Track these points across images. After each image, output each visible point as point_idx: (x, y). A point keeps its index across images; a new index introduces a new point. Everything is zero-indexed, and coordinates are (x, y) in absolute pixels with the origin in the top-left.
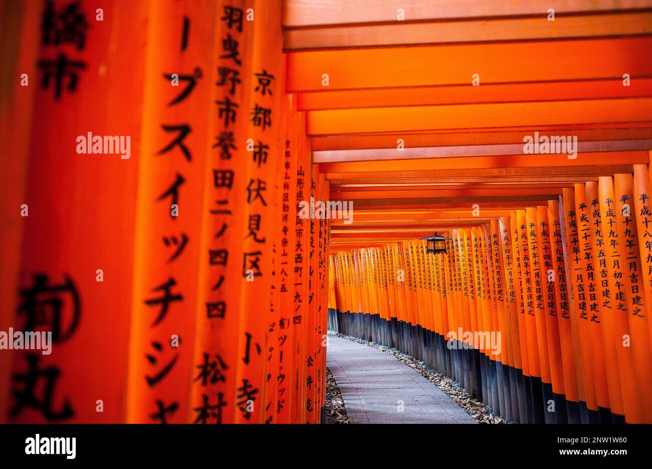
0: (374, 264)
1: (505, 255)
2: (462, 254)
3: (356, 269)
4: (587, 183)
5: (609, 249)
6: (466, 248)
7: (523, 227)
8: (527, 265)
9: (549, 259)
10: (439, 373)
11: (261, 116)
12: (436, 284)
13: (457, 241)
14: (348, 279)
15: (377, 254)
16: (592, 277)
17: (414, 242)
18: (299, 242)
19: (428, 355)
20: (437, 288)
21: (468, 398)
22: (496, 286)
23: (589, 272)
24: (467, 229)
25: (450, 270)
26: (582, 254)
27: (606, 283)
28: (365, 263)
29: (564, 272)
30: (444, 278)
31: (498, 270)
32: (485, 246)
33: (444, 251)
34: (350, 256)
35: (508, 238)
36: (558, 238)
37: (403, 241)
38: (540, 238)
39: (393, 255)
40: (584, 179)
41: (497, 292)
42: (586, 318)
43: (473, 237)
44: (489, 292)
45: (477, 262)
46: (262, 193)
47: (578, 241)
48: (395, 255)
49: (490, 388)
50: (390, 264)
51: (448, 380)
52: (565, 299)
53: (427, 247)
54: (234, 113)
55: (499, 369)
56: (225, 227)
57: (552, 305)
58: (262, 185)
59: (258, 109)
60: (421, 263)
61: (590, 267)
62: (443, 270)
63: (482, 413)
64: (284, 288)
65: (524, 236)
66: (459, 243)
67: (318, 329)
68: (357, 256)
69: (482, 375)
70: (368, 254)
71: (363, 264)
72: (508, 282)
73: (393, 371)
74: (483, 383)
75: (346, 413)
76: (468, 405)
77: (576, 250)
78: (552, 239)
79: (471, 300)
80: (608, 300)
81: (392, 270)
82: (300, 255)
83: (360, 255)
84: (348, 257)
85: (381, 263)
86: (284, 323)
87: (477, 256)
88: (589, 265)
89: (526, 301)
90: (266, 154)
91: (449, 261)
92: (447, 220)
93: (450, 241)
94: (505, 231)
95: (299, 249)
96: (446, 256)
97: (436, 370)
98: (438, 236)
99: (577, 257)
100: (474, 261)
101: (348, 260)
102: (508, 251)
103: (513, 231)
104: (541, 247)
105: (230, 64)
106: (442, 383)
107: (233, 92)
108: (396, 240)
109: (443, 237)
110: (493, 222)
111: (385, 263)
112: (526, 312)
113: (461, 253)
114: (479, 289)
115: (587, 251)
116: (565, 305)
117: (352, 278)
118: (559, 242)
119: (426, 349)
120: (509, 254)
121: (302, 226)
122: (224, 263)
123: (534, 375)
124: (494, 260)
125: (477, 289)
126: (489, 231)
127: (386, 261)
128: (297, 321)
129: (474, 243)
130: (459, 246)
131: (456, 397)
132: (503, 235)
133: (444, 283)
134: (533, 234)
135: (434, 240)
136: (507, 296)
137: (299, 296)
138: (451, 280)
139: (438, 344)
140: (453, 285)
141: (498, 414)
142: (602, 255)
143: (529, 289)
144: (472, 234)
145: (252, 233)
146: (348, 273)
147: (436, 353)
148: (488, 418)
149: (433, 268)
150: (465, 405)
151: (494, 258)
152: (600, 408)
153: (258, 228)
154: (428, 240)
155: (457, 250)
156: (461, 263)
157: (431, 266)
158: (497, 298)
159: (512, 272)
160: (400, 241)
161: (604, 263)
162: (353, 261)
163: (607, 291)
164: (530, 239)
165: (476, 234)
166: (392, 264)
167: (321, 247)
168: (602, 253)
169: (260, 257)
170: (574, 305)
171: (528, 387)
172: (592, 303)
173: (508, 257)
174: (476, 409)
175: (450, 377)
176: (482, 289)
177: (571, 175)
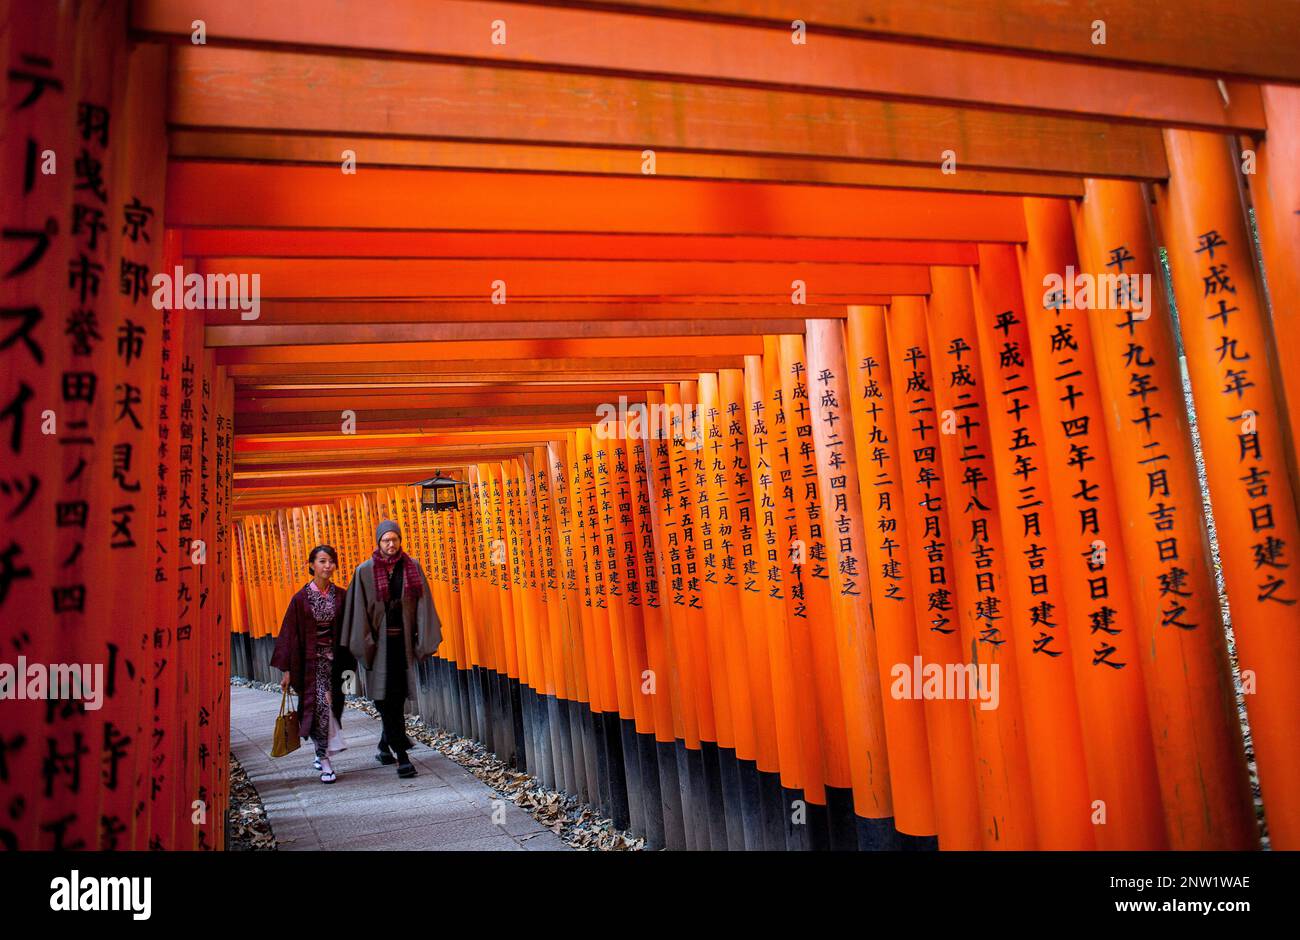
0: (320, 536)
1: (558, 509)
2: (486, 509)
3: (283, 549)
4: (682, 383)
5: (713, 489)
6: (493, 498)
7: (588, 458)
8: (594, 523)
9: (628, 510)
10: (450, 732)
11: (131, 277)
12: (440, 567)
13: (476, 485)
14: (266, 570)
15: (326, 517)
16: (691, 535)
17: (398, 493)
18: (185, 492)
19: (427, 700)
20: (441, 576)
21: (501, 768)
22: (545, 563)
23: (686, 527)
24: (494, 465)
25: (466, 540)
26: (676, 499)
27: (709, 544)
28: (301, 536)
29: (651, 531)
30: (454, 556)
31: (547, 534)
32: (526, 494)
33: (454, 505)
34: (270, 523)
35: (564, 478)
36: (642, 474)
37: (378, 490)
38: (614, 476)
39: (358, 518)
40: (677, 376)
41: (546, 574)
42: (683, 604)
43: (505, 478)
44: (533, 574)
45: (513, 523)
46: (133, 407)
47: (670, 478)
48: (361, 517)
49: (539, 743)
50: (351, 535)
51: (465, 742)
52: (653, 575)
53: (421, 500)
54: (96, 281)
55: (552, 708)
56: (82, 464)
57: (634, 587)
58: (134, 394)
59: (127, 266)
60: (412, 530)
61: (687, 520)
62: (452, 540)
63: (525, 790)
64: (162, 575)
65: (589, 473)
66: (481, 490)
67: (216, 656)
68: (284, 523)
69: (525, 724)
70: (307, 519)
71: (297, 540)
72: (564, 554)
73: (360, 739)
74: (527, 737)
75: (270, 829)
76: (501, 781)
77: (668, 494)
78: (633, 477)
79: (502, 591)
80: (713, 570)
81: (356, 547)
82: (188, 515)
83: (291, 521)
84: (265, 526)
85: (334, 535)
86: (161, 637)
87: (511, 511)
88: (686, 516)
89: (593, 584)
90: (140, 342)
91: (464, 524)
92: (457, 448)
93: (464, 487)
94: (559, 466)
95: (186, 505)
96: (458, 515)
97: (444, 728)
98: (442, 478)
99: (668, 505)
100: (508, 521)
101: (266, 533)
102: (565, 500)
103: (570, 466)
104: (615, 489)
105: (88, 199)
106: (456, 749)
107: (93, 245)
108: (364, 488)
109: (451, 479)
110: (538, 451)
111: (341, 535)
112: (594, 603)
113: (483, 508)
114: (517, 570)
115: (683, 494)
116: (653, 586)
117: (275, 569)
118: (642, 481)
119: (424, 690)
120: (564, 505)
121: (190, 463)
122: (83, 523)
123: (608, 710)
124: (541, 519)
125: (512, 571)
126: (531, 467)
127: (345, 530)
128: (184, 635)
129: (506, 488)
130: (481, 496)
131: (480, 770)
132: (554, 472)
133: (455, 565)
134: (603, 469)
135: (435, 487)
136: (563, 579)
137: (187, 589)
138: (467, 558)
139: (446, 680)
140: (471, 567)
141: (553, 787)
142: (703, 499)
143: (598, 564)
144: (503, 472)
145: (117, 475)
146: (266, 558)
147: (442, 697)
148: (534, 797)
149: (434, 539)
150: (496, 780)
151: (541, 513)
152: (703, 743)
153: (127, 467)
154: (424, 487)
155: (478, 503)
156: (485, 526)
157: (430, 534)
158: (547, 584)
159: (571, 535)
160: (370, 491)
161: (706, 511)
162: (277, 533)
163: (712, 556)
164: (598, 477)
165: (510, 474)
166: (355, 535)
167: (220, 503)
168: (704, 497)
169: (131, 515)
170: (665, 582)
171: (598, 732)
172: (690, 577)
173: (565, 511)
174: (515, 786)
175: (469, 737)
176: (522, 569)
177: (658, 371)
